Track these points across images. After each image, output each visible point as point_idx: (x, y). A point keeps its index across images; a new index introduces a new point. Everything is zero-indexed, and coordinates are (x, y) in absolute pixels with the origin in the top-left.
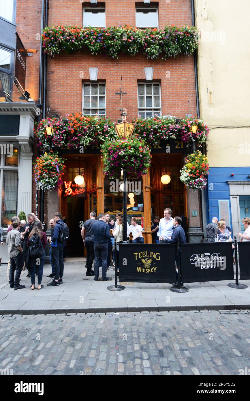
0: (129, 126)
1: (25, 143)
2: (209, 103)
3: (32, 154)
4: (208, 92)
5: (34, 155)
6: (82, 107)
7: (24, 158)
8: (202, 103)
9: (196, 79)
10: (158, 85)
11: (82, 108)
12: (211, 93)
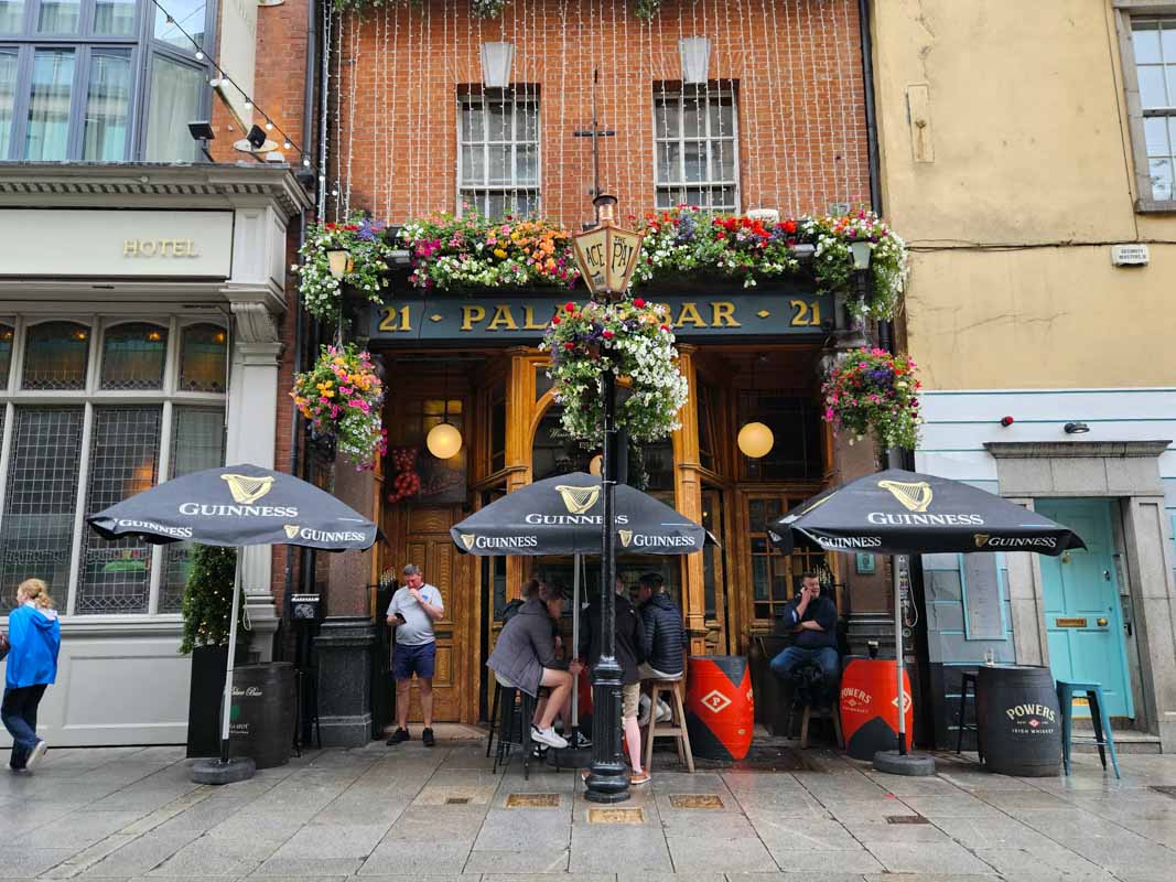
0: (623, 240)
1: (251, 306)
2: (917, 160)
3: (276, 347)
4: (913, 121)
5: (283, 351)
6: (455, 182)
7: (249, 360)
8: (888, 161)
9: (867, 76)
10: (727, 102)
11: (455, 188)
12: (921, 125)
